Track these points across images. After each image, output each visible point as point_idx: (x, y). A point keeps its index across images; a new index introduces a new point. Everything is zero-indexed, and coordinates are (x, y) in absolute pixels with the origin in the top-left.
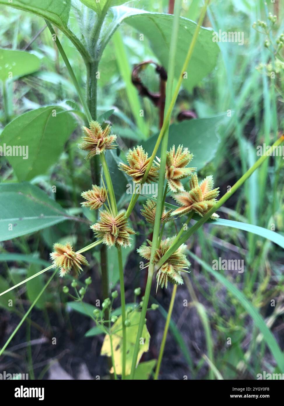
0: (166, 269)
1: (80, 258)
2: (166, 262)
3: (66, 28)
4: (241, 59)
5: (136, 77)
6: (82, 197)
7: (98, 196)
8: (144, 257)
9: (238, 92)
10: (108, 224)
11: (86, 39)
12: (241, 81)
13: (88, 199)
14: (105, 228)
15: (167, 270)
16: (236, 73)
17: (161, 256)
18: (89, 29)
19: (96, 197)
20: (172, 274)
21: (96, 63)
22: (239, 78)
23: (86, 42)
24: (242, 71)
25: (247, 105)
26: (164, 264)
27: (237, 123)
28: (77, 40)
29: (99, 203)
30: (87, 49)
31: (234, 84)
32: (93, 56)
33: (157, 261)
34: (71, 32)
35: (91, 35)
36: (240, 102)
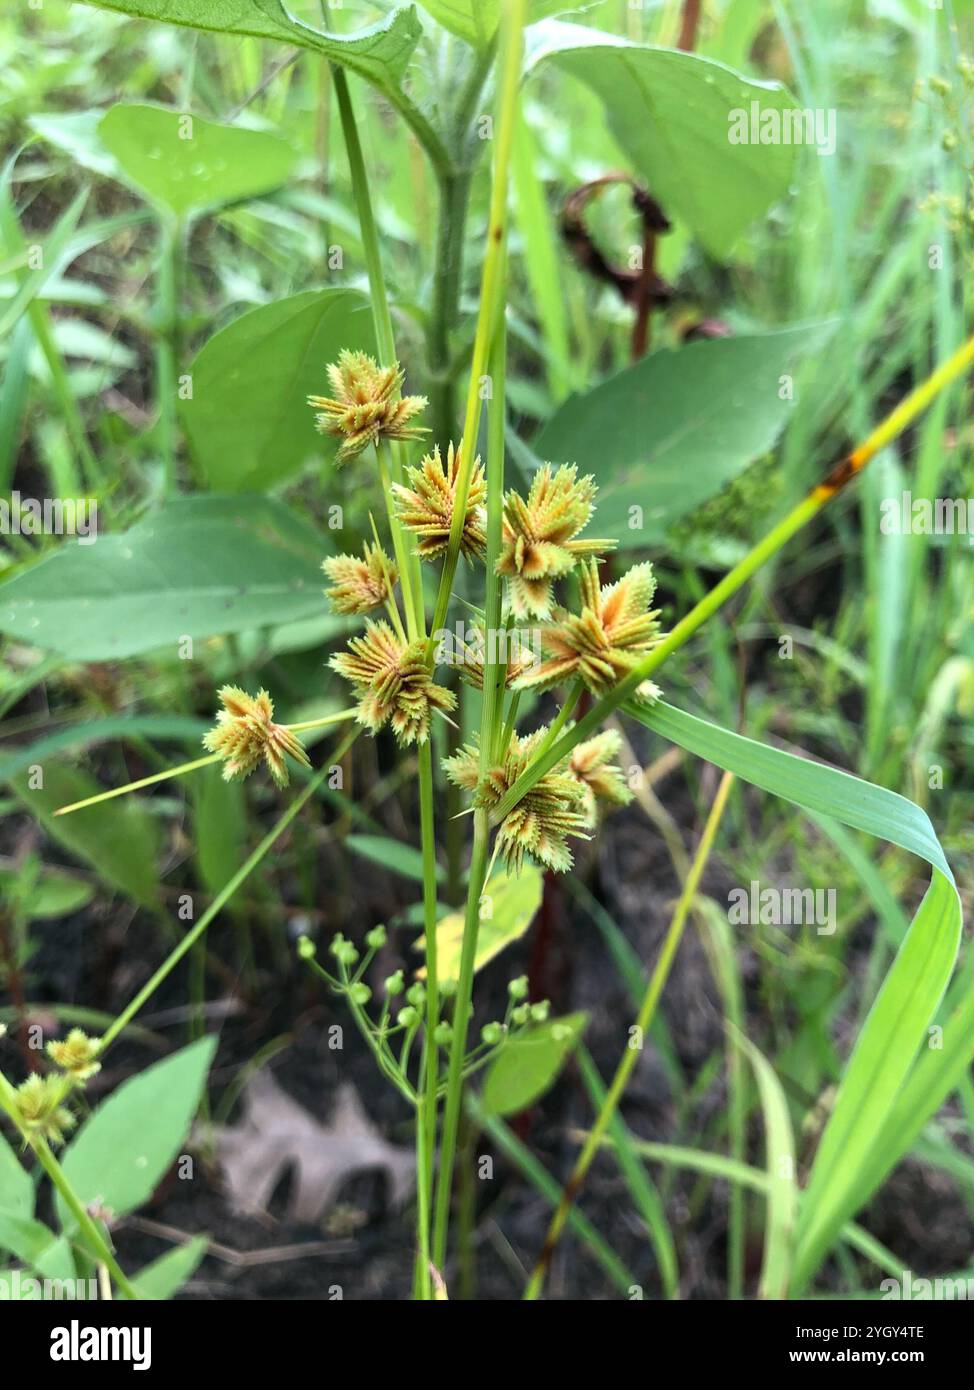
0: (518, 826)
1: (286, 741)
2: (520, 804)
3: (398, 89)
4: (880, 177)
5: (575, 220)
6: (323, 571)
7: (365, 577)
8: (460, 786)
9: (862, 290)
10: (370, 661)
11: (442, 115)
12: (878, 252)
13: (338, 579)
14: (359, 671)
15: (518, 831)
16: (861, 225)
17: (506, 786)
18: (451, 89)
19: (358, 578)
20: (529, 842)
21: (466, 178)
22: (868, 243)
23: (441, 122)
24: (880, 220)
25: (887, 331)
26: (514, 810)
27: (853, 385)
28: (421, 118)
29: (362, 597)
30: (445, 141)
31: (851, 259)
32: (459, 159)
33: (493, 802)
34: (407, 100)
35: (455, 105)
36: (869, 320)
